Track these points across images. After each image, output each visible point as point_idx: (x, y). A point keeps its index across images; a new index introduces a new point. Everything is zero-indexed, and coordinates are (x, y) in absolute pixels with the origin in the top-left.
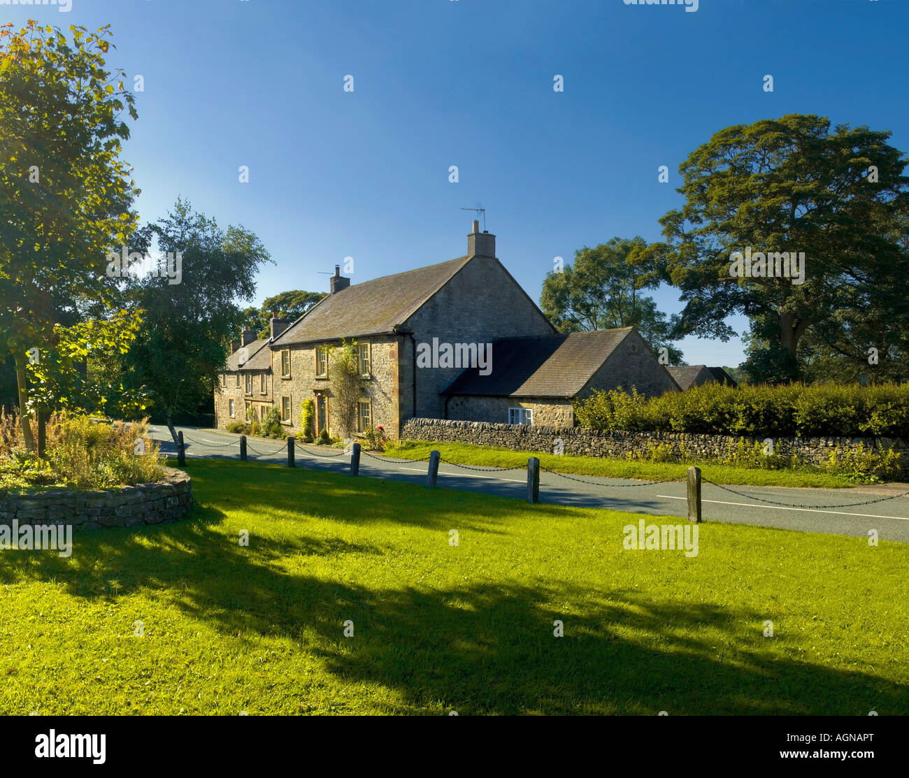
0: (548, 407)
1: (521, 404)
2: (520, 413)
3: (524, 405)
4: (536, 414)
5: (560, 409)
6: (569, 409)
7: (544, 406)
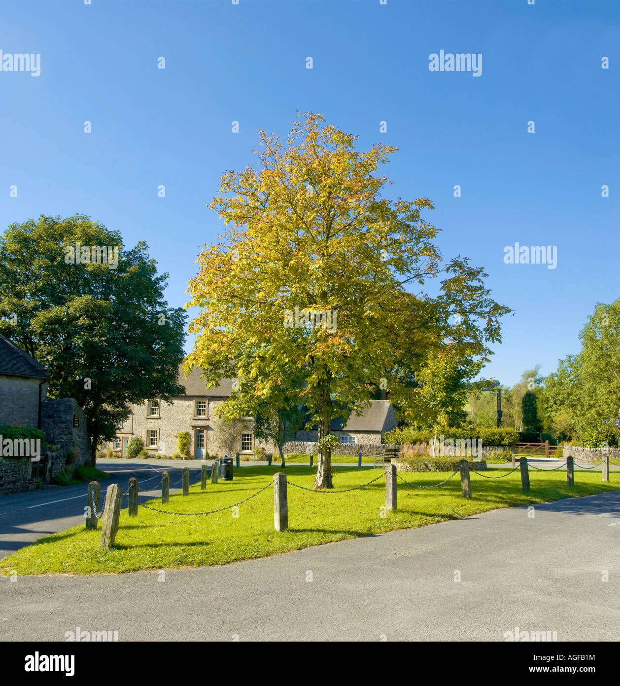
0: (366, 436)
1: (349, 434)
2: (348, 438)
3: (352, 435)
4: (358, 439)
5: (373, 436)
6: (379, 436)
7: (364, 435)
